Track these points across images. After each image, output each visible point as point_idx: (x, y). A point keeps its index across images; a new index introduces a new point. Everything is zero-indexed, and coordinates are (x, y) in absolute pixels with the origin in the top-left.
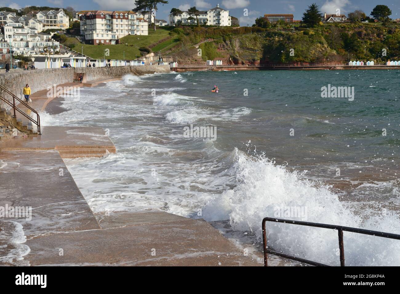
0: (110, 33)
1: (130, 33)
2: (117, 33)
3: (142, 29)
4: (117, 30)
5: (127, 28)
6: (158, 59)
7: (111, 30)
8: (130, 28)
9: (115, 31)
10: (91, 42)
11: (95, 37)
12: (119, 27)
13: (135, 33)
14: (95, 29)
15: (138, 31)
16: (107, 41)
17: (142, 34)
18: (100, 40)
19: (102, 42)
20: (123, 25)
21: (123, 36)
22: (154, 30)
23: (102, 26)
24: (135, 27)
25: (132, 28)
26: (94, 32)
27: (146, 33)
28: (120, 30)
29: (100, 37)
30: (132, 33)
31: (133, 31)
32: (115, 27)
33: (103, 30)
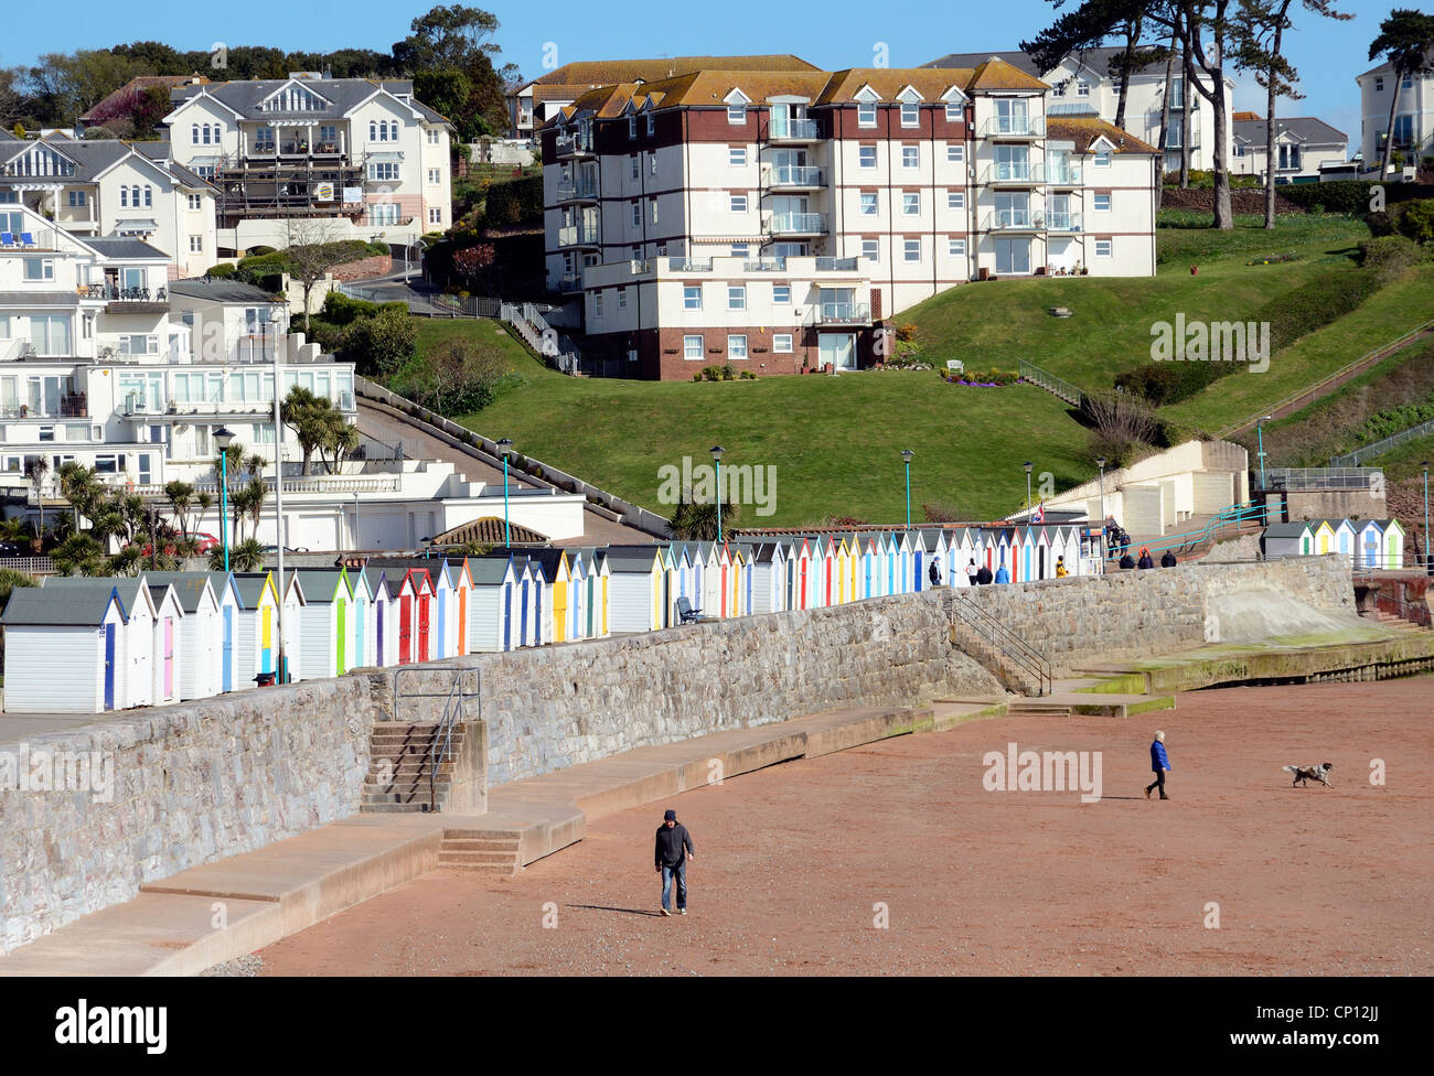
0: (802, 267)
1: (988, 261)
2: (862, 262)
3: (1096, 221)
4: (870, 240)
5: (957, 220)
6: (1245, 499)
7: (818, 244)
8: (987, 216)
9: (850, 247)
10: (633, 355)
11: (671, 311)
12: (895, 215)
13: (1037, 254)
14: (672, 241)
15: (1058, 242)
16: (781, 346)
17: (1100, 268)
18: (713, 341)
19: (736, 352)
20: (926, 194)
21: (926, 292)
22: (1217, 223)
23: (738, 205)
24: (1037, 204)
25: (1004, 219)
26: (663, 264)
27: (1134, 259)
28: (899, 242)
29: (714, 312)
30: (1000, 265)
31: (1010, 243)
32: (851, 213)
33: (739, 246)
